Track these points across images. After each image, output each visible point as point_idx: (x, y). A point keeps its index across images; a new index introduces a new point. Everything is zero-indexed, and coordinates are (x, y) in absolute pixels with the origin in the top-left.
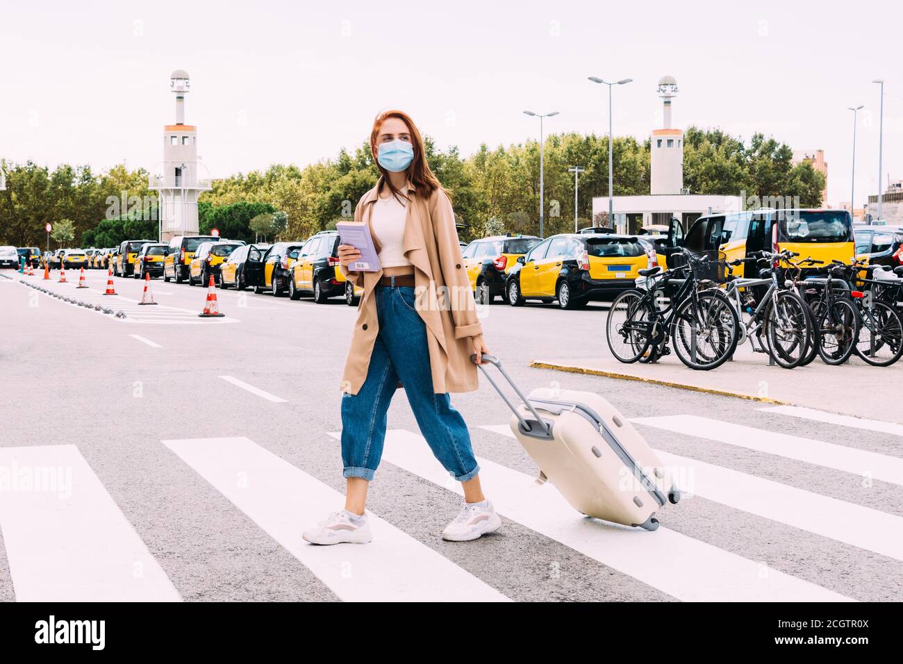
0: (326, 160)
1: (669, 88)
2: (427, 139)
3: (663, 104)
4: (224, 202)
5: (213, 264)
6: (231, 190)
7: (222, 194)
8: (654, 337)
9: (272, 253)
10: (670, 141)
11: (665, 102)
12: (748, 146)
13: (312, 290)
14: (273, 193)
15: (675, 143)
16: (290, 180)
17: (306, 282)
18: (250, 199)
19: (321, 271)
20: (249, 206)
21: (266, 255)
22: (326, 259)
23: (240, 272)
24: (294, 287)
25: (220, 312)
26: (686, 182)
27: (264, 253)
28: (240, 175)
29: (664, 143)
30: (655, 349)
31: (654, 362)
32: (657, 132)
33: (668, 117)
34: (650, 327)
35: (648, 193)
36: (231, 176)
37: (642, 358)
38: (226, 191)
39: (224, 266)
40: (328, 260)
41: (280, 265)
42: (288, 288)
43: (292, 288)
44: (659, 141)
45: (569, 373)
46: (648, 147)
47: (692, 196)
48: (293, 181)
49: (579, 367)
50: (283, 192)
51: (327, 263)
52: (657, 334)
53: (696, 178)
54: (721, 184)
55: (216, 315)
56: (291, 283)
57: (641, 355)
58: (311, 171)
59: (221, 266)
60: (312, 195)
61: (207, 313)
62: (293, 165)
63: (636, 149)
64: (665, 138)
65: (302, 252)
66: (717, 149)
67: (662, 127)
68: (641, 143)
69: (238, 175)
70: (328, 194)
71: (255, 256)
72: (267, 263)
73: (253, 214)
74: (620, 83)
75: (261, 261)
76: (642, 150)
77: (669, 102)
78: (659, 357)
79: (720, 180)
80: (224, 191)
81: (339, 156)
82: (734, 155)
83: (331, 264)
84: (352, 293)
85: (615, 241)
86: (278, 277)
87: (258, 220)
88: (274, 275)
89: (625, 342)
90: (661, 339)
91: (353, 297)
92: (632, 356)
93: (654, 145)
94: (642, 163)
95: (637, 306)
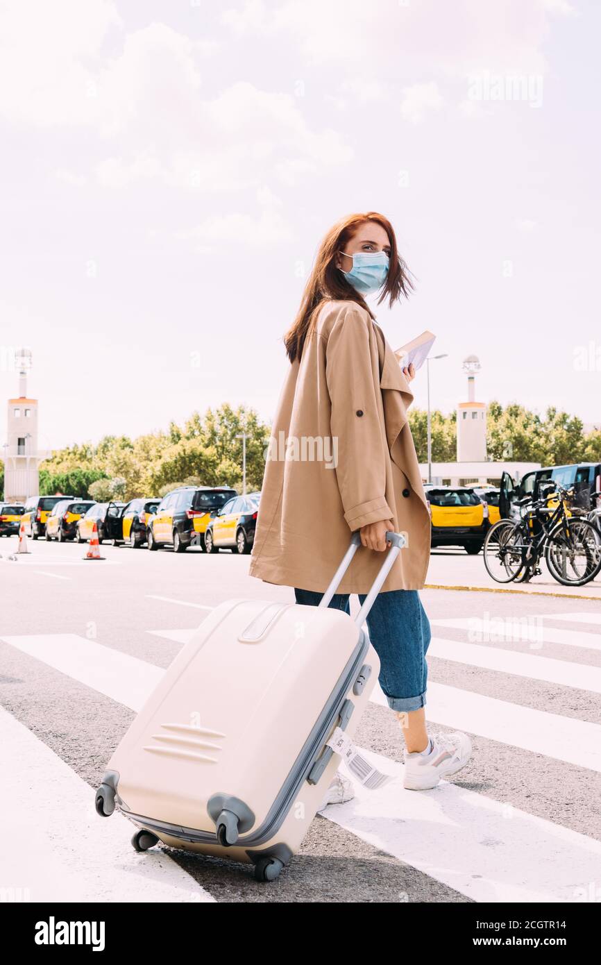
0: (158, 431)
1: (472, 366)
2: (252, 411)
3: (467, 380)
4: (61, 471)
5: (69, 521)
6: (67, 459)
7: (58, 463)
8: (528, 559)
9: (129, 509)
10: (474, 413)
11: (470, 378)
12: (544, 418)
13: (172, 541)
14: (107, 462)
15: (479, 415)
16: (123, 449)
17: (165, 534)
18: (84, 467)
19: (180, 524)
20: (85, 474)
21: (123, 511)
22: (185, 512)
23: (98, 527)
24: (153, 539)
25: (101, 557)
26: (489, 451)
27: (122, 509)
28: (76, 445)
29: (469, 416)
30: (528, 570)
31: (527, 582)
32: (462, 405)
33: (471, 392)
34: (525, 550)
35: (455, 460)
36: (66, 446)
37: (516, 580)
38: (62, 460)
39: (81, 523)
40: (188, 513)
41: (138, 520)
42: (146, 540)
43: (151, 541)
44: (465, 413)
45: (455, 591)
46: (454, 419)
47: (495, 463)
48: (127, 450)
49: (464, 586)
50: (117, 460)
51: (186, 516)
52: (531, 556)
53: (498, 447)
54: (521, 453)
55: (98, 558)
56: (150, 535)
57: (516, 576)
58: (143, 441)
59: (78, 523)
60: (144, 463)
61: (91, 556)
62: (125, 436)
63: (442, 421)
64: (470, 410)
65: (160, 508)
66: (516, 421)
67: (467, 401)
68: (446, 415)
69: (73, 445)
70: (160, 462)
71: (112, 512)
72: (124, 518)
73: (89, 482)
74: (437, 358)
75: (119, 516)
76: (448, 421)
77: (473, 378)
78: (531, 576)
79: (519, 449)
80: (60, 460)
81: (169, 427)
82: (532, 427)
83: (190, 517)
84: (212, 542)
85: (453, 492)
86: (136, 531)
87: (97, 485)
88: (132, 529)
89: (501, 564)
90: (534, 561)
91: (213, 546)
92: (508, 578)
93: (459, 417)
94: (448, 434)
95: (510, 535)
